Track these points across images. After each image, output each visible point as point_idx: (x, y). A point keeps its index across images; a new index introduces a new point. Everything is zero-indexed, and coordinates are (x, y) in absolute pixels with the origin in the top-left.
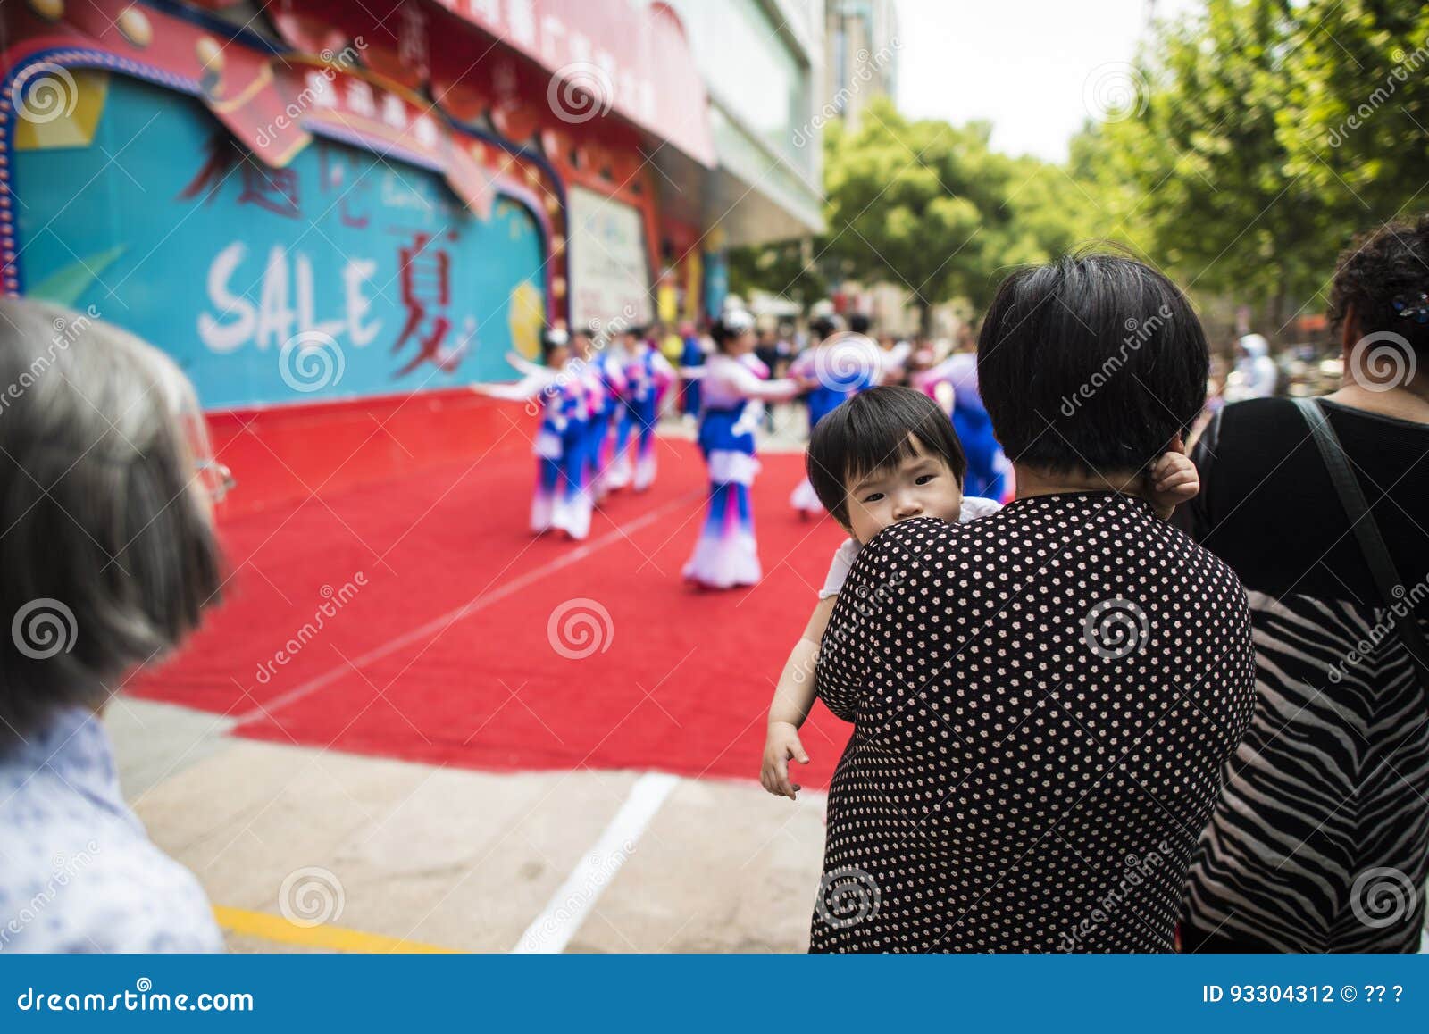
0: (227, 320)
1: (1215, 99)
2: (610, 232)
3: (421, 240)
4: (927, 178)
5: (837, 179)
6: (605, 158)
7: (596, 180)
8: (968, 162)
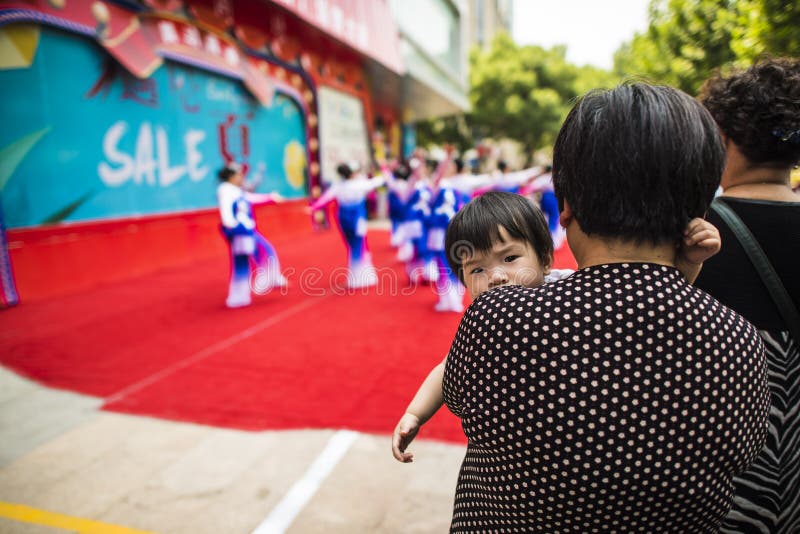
0: (115, 166)
1: (695, 26)
2: (344, 112)
3: (231, 119)
4: (529, 78)
5: (478, 80)
6: (340, 70)
7: (336, 83)
8: (553, 68)
